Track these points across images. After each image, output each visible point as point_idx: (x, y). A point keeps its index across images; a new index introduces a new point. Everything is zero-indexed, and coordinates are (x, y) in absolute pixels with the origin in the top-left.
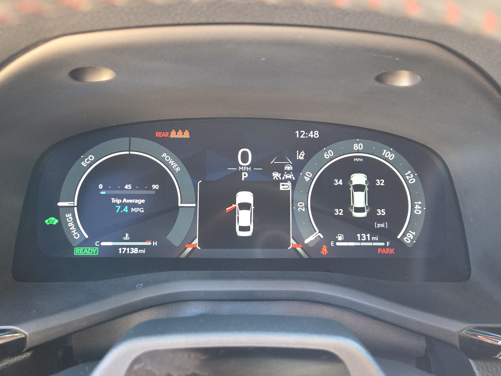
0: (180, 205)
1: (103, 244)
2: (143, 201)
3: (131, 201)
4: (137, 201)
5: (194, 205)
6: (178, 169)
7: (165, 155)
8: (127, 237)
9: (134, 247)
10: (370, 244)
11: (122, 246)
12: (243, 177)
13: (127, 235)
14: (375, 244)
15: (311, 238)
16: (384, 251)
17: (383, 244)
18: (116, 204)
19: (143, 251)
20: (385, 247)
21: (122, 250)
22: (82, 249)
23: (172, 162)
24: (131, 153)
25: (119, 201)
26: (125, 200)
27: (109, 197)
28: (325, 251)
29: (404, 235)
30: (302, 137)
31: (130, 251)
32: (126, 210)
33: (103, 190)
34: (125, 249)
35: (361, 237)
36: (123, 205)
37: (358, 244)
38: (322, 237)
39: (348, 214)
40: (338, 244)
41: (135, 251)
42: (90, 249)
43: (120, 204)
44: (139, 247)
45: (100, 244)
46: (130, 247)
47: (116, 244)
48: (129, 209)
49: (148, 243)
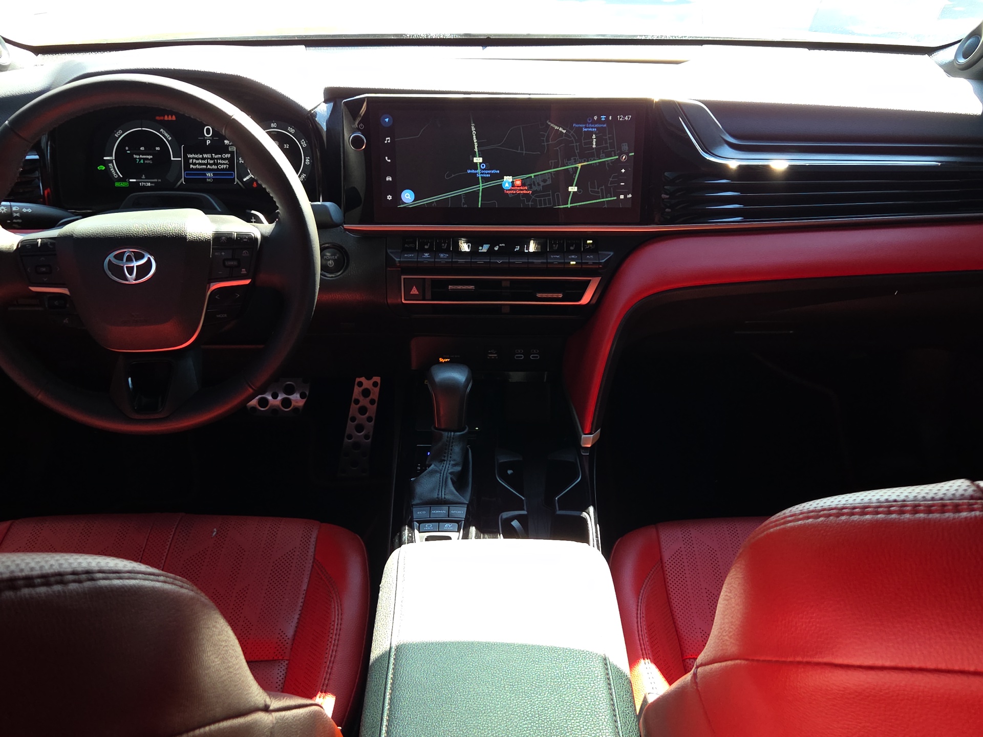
0: (172, 159)
1: (131, 180)
2: (151, 157)
3: (144, 157)
4: (147, 157)
5: (180, 159)
6: (170, 139)
7: (162, 130)
8: (144, 177)
9: (148, 182)
11: (141, 182)
12: (208, 143)
15: (247, 178)
18: (136, 158)
19: (153, 185)
22: (119, 183)
23: (166, 135)
24: (143, 129)
25: (138, 157)
26: (141, 156)
27: (132, 154)
28: (255, 185)
29: (300, 176)
31: (146, 184)
32: (142, 161)
33: (128, 150)
34: (143, 183)
36: (140, 159)
38: (253, 177)
41: (149, 184)
42: (124, 183)
43: (138, 158)
44: (151, 183)
45: (129, 180)
46: (146, 182)
47: (138, 180)
48: (144, 161)
49: (156, 180)
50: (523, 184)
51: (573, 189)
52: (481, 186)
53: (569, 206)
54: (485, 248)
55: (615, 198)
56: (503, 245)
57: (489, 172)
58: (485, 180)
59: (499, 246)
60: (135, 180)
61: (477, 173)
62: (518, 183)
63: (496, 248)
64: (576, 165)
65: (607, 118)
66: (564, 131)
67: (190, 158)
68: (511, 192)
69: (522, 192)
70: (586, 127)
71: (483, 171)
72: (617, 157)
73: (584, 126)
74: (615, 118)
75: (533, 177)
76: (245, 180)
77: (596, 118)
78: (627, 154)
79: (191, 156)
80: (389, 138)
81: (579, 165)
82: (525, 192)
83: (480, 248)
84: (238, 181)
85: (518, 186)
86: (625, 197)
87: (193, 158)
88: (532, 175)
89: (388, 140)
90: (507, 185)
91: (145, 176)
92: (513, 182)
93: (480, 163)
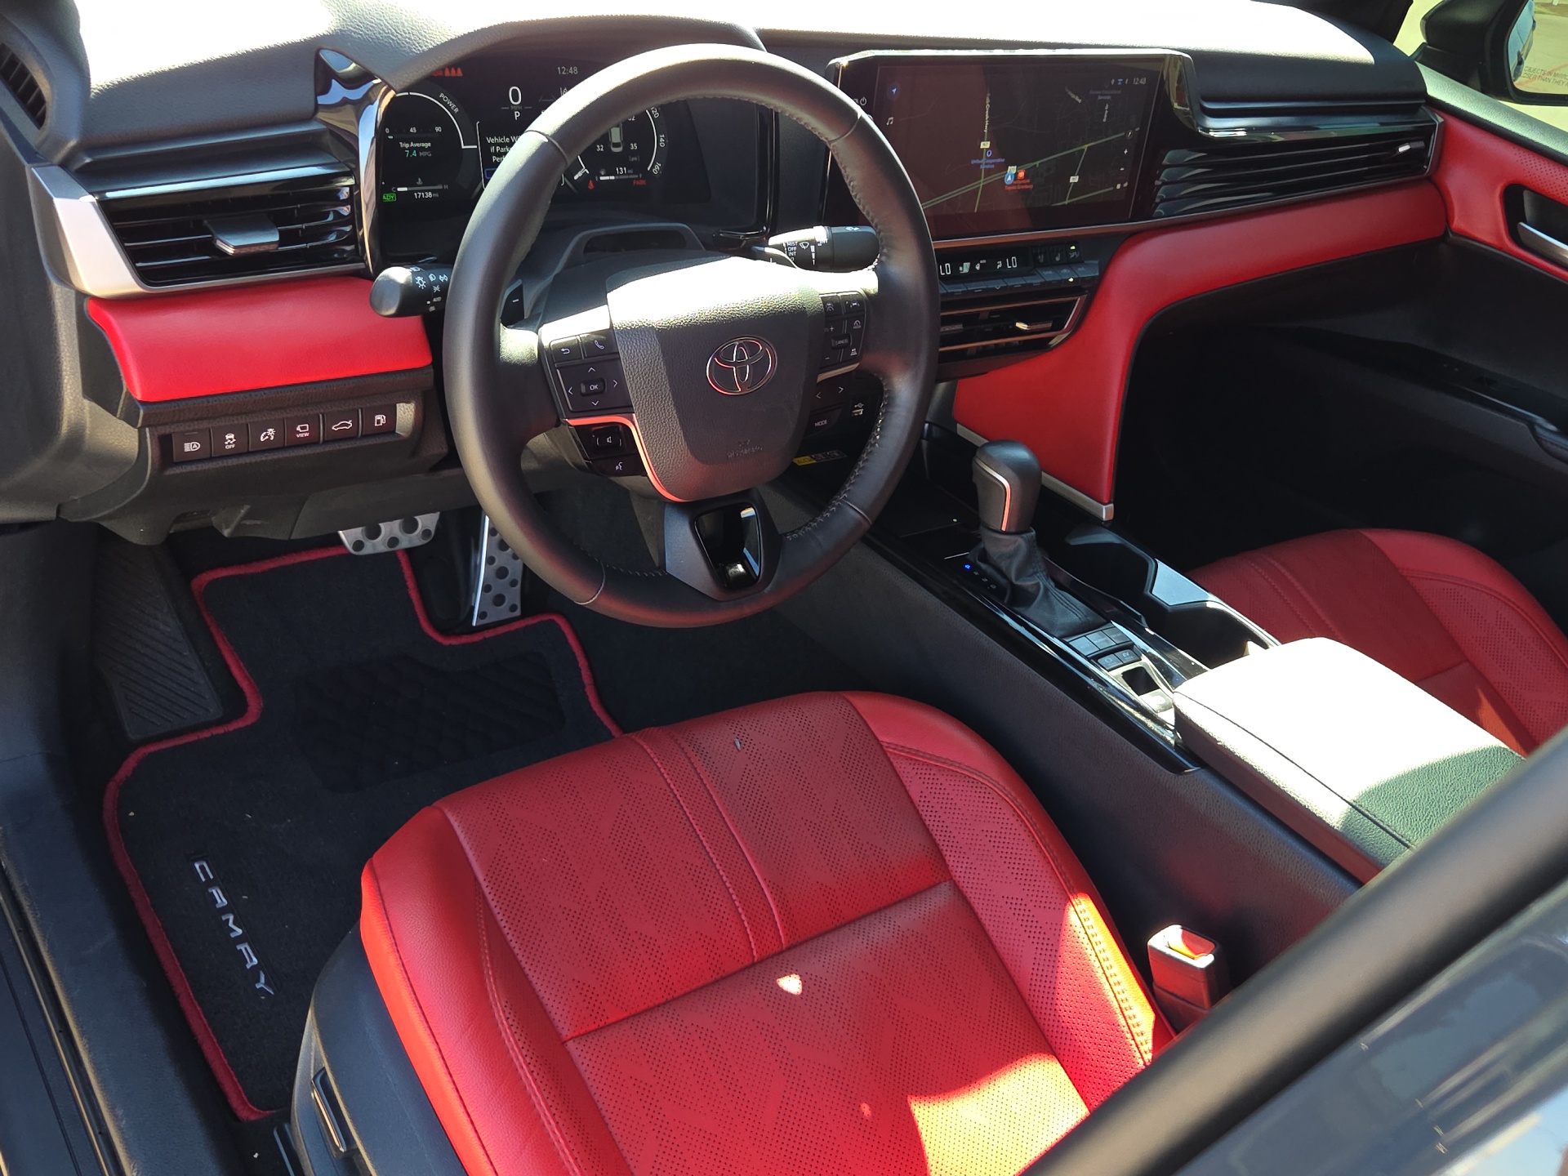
0: (463, 147)
1: (399, 189)
2: (429, 144)
3: (417, 145)
4: (423, 145)
5: (476, 147)
6: (456, 110)
7: (442, 95)
8: (420, 182)
9: (428, 191)
10: (627, 177)
11: (417, 191)
12: (516, 116)
13: (420, 179)
14: (631, 177)
15: (580, 174)
16: (638, 183)
17: (636, 176)
18: (405, 148)
19: (437, 195)
20: (638, 179)
21: (418, 195)
23: (450, 103)
24: (411, 93)
25: (407, 146)
26: (412, 144)
27: (396, 142)
28: (591, 186)
29: (653, 167)
30: (563, 73)
31: (425, 195)
32: (414, 154)
33: (390, 134)
34: (420, 193)
35: (620, 171)
36: (411, 149)
37: (617, 177)
38: (588, 172)
39: (607, 148)
40: (602, 178)
41: (430, 195)
43: (409, 149)
44: (433, 191)
45: (396, 190)
46: (424, 191)
47: (410, 189)
48: (417, 153)
49: (440, 187)
50: (1026, 176)
51: (1074, 179)
52: (982, 182)
53: (1066, 202)
54: (965, 268)
55: (1111, 189)
56: (984, 261)
57: (994, 161)
58: (989, 172)
59: (981, 264)
60: (405, 189)
61: (980, 164)
62: (1021, 174)
63: (978, 268)
64: (1083, 147)
65: (1123, 82)
66: (1080, 101)
67: (491, 144)
68: (1014, 188)
69: (1023, 187)
70: (1101, 95)
71: (988, 161)
72: (1123, 134)
73: (1099, 92)
74: (1131, 81)
75: (1038, 166)
76: (576, 177)
77: (1113, 82)
78: (1133, 129)
79: (492, 141)
80: (892, 118)
81: (1086, 147)
82: (1026, 187)
83: (961, 269)
84: (566, 181)
85: (1020, 180)
86: (1122, 186)
87: (496, 144)
88: (1037, 163)
89: (891, 121)
90: (1009, 178)
91: (422, 180)
92: (1016, 174)
93: (987, 149)
